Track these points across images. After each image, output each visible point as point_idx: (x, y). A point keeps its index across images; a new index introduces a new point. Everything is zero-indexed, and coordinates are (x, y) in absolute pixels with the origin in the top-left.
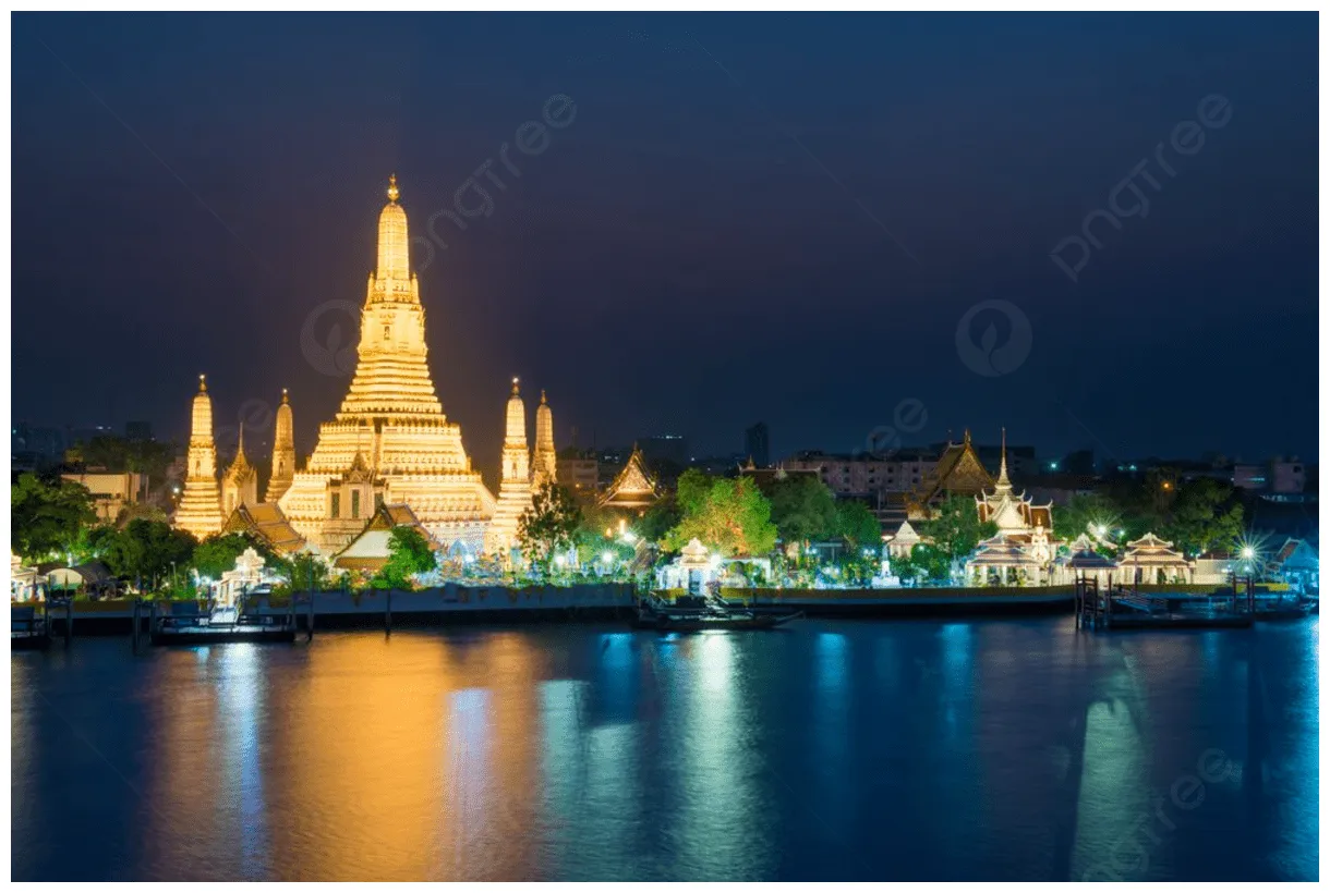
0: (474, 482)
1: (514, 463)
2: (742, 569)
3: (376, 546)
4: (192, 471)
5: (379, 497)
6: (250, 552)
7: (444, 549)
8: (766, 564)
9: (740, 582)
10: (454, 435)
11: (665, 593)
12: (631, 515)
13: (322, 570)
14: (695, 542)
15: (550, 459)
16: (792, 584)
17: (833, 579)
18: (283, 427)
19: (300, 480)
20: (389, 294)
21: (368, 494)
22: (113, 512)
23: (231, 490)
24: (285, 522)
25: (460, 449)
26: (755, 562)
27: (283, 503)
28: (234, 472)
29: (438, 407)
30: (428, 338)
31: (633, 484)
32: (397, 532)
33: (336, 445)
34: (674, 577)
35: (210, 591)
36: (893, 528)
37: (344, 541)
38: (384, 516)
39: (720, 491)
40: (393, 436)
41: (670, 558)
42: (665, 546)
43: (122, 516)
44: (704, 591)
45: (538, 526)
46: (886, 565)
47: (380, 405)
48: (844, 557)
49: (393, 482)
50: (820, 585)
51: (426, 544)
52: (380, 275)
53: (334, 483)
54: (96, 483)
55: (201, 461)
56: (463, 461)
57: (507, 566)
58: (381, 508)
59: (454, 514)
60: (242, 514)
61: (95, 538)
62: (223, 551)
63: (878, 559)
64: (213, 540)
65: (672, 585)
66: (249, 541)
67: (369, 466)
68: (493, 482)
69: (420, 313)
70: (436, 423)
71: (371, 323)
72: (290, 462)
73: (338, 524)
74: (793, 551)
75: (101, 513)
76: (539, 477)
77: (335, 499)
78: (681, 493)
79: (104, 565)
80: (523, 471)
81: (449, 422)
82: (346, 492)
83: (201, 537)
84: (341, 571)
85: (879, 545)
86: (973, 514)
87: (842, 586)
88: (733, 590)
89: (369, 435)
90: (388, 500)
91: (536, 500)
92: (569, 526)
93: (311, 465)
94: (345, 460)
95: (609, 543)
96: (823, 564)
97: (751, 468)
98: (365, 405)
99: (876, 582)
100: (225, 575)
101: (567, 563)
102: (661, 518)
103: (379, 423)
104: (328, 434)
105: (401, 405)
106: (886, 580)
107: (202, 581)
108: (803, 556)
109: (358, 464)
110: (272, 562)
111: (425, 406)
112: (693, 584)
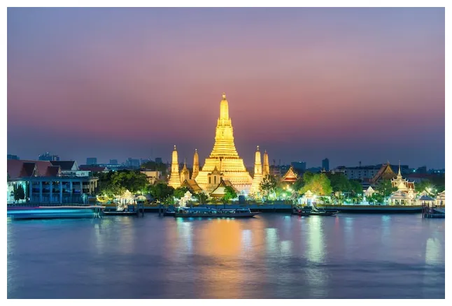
0: (247, 174)
1: (258, 169)
2: (322, 199)
3: (221, 191)
4: (173, 171)
5: (221, 178)
6: (188, 192)
7: (239, 192)
8: (329, 198)
9: (322, 202)
10: (241, 162)
11: (300, 205)
12: (290, 183)
13: (207, 197)
14: (309, 191)
15: (268, 168)
16: (337, 203)
17: (349, 202)
18: (196, 160)
19: (200, 173)
20: (223, 123)
21: (218, 177)
22: (153, 182)
23: (183, 176)
24: (197, 185)
25: (243, 165)
26: (326, 197)
27: (196, 180)
28: (183, 171)
29: (237, 154)
30: (234, 136)
31: (291, 175)
32: (226, 187)
33: (210, 164)
34: (303, 201)
35: (178, 202)
36: (367, 188)
37: (212, 190)
38: (223, 183)
39: (316, 177)
40: (225, 161)
41: (301, 196)
42: (300, 192)
43: (155, 182)
44: (312, 205)
45: (265, 186)
46: (365, 199)
47: (221, 153)
48: (352, 196)
49: (225, 173)
50: (345, 204)
51: (234, 191)
52: (221, 118)
53: (209, 174)
54: (149, 174)
55: (175, 168)
56: (243, 168)
57: (256, 197)
58: (222, 181)
59: (241, 183)
60: (186, 182)
61: (149, 188)
62: (182, 191)
63: (362, 197)
64: (178, 189)
65: (302, 203)
66: (188, 189)
67: (219, 170)
68: (252, 175)
69: (232, 129)
70: (236, 158)
71: (218, 131)
72: (198, 169)
73: (211, 185)
74: (337, 194)
75: (150, 182)
76: (264, 173)
77: (210, 178)
78: (305, 178)
79: (151, 195)
80: (260, 171)
81: (240, 158)
82: (212, 176)
83: (175, 188)
84: (211, 198)
85: (363, 193)
86: (390, 184)
87: (352, 204)
88: (320, 205)
89: (218, 161)
90: (224, 179)
91: (264, 179)
92: (273, 186)
93: (203, 169)
94: (212, 168)
95: (284, 191)
96: (346, 198)
97: (324, 171)
98: (217, 153)
99: (362, 204)
100: (182, 198)
101: (273, 196)
102: (299, 185)
103: (221, 158)
104: (208, 161)
105: (227, 153)
106: (364, 203)
107: (176, 200)
108: (340, 196)
109: (216, 169)
110: (194, 195)
111: (232, 154)
112: (309, 203)
